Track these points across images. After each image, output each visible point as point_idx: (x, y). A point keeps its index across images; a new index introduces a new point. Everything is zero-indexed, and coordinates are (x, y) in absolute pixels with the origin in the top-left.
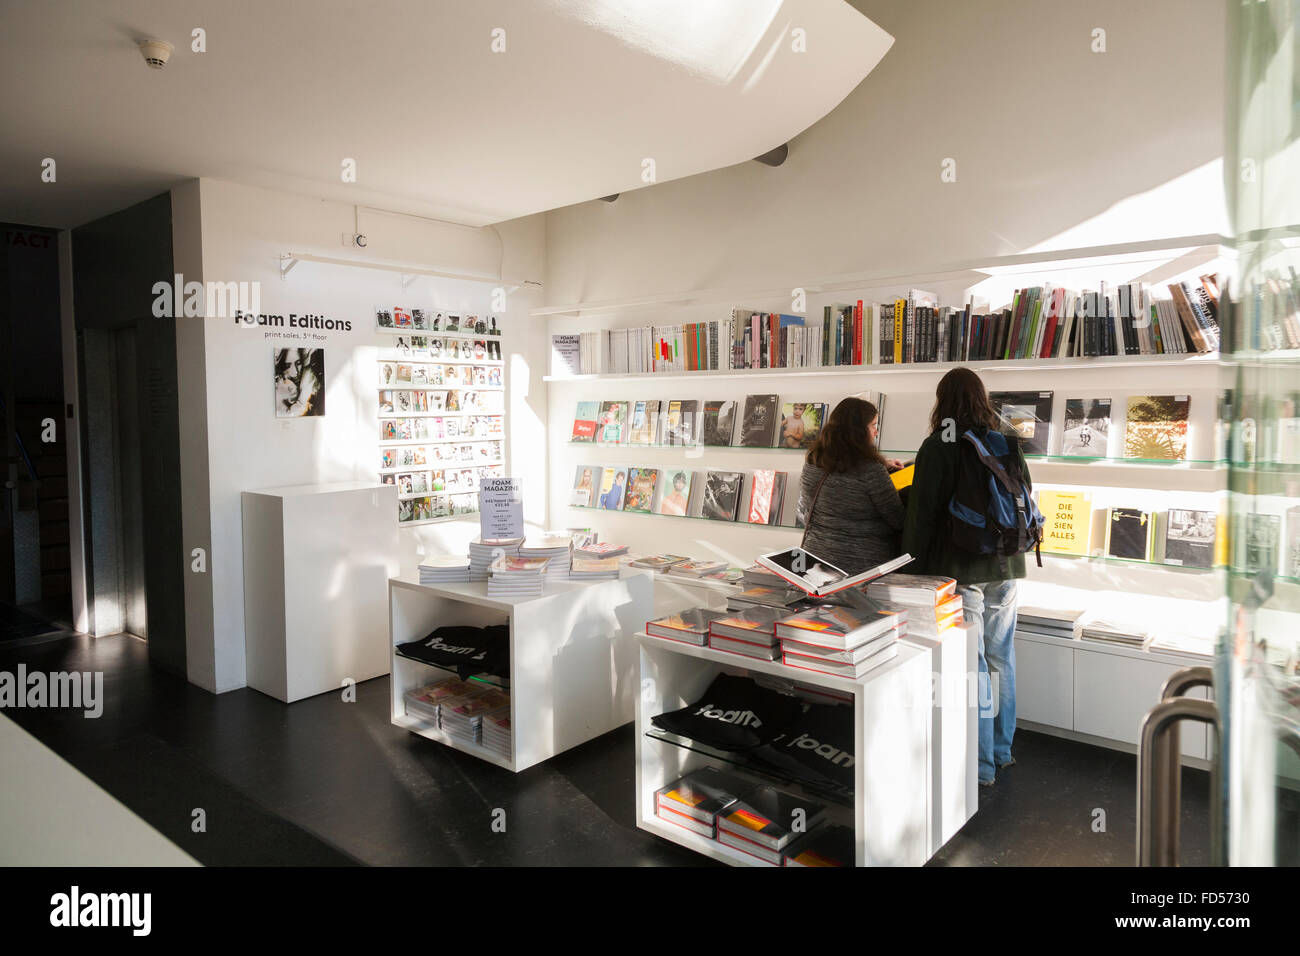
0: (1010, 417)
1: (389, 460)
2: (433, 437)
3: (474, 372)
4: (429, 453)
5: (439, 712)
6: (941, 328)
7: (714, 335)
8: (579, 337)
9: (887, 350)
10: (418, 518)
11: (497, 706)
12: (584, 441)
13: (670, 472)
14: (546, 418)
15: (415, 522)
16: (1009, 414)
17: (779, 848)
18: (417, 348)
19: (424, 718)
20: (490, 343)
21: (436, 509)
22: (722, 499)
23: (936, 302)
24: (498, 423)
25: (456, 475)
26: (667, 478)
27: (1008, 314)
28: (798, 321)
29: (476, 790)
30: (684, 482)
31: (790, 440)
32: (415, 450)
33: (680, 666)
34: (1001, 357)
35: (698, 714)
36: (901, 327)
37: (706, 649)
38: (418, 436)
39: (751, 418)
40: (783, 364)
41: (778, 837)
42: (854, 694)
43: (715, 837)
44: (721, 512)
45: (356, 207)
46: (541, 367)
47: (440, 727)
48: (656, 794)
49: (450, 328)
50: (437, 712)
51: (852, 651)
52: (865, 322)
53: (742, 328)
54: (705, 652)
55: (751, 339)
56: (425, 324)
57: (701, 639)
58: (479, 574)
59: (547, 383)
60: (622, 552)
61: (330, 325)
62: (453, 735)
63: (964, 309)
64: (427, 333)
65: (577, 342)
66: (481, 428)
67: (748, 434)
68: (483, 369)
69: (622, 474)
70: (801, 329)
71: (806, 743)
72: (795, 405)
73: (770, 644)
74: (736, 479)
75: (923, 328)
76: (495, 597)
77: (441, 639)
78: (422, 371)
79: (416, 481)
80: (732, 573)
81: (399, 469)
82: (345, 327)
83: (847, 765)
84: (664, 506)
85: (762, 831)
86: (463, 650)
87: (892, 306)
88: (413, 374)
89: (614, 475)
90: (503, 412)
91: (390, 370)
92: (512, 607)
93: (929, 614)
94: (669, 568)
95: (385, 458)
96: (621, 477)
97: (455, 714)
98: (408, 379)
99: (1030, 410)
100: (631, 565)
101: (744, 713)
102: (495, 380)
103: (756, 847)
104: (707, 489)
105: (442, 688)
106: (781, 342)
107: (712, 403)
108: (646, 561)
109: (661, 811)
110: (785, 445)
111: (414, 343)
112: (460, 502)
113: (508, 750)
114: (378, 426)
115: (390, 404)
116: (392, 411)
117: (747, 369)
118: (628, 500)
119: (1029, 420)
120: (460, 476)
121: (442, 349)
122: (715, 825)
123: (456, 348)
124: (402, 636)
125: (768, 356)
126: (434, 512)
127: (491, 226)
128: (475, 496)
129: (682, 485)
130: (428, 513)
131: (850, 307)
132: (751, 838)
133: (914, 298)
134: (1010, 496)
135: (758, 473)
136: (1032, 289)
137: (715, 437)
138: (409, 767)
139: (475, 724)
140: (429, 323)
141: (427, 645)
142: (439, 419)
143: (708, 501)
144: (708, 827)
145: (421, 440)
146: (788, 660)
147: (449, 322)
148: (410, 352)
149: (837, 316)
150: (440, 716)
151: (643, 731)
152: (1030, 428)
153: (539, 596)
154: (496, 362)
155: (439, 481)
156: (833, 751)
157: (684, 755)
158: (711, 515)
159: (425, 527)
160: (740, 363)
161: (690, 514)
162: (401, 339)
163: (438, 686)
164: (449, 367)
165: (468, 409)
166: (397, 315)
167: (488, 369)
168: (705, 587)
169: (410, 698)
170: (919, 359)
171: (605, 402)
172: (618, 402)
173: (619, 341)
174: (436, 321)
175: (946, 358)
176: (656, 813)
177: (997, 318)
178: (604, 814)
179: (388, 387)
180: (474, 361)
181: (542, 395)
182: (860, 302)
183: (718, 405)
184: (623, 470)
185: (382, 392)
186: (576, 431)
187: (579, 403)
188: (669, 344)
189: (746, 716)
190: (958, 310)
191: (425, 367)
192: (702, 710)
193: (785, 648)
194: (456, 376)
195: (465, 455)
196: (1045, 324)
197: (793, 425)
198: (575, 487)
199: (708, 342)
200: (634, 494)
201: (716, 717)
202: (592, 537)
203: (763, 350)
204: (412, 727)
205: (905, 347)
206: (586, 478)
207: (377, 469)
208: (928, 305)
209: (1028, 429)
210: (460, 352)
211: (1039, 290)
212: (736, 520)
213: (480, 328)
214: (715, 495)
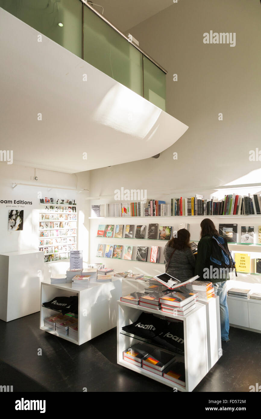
0: (225, 231)
1: (42, 243)
2: (55, 236)
3: (68, 216)
4: (54, 241)
5: (55, 325)
6: (205, 205)
7: (139, 206)
8: (99, 206)
9: (189, 211)
10: (50, 261)
11: (73, 323)
12: (101, 236)
13: (126, 246)
14: (89, 229)
15: (49, 262)
16: (225, 230)
17: (161, 371)
18: (51, 209)
19: (50, 327)
20: (73, 207)
21: (55, 258)
22: (142, 255)
23: (203, 197)
24: (75, 231)
25: (62, 247)
26: (125, 248)
27: (223, 202)
28: (164, 202)
29: (67, 351)
30: (131, 250)
31: (162, 237)
32: (49, 240)
33: (130, 311)
34: (222, 214)
35: (136, 326)
36: (193, 205)
37: (139, 306)
38: (51, 235)
39: (150, 230)
40: (160, 215)
41: (161, 366)
42: (183, 321)
43: (142, 367)
44: (142, 259)
45: (35, 169)
46: (88, 215)
47: (55, 330)
48: (123, 353)
49: (61, 203)
50: (54, 325)
51: (182, 307)
52: (183, 203)
53: (148, 204)
54: (138, 307)
55: (150, 208)
56: (54, 202)
57: (137, 303)
58: (69, 281)
59: (90, 220)
60: (112, 271)
61: (26, 203)
62: (59, 333)
63: (211, 200)
64: (55, 205)
65: (99, 207)
66: (69, 233)
67: (150, 235)
68: (71, 215)
69: (112, 247)
70: (164, 205)
71: (170, 336)
72: (163, 227)
73: (158, 305)
74: (146, 249)
75: (200, 205)
76: (74, 288)
77: (56, 301)
78: (53, 216)
79: (49, 249)
80: (145, 278)
81: (44, 246)
82: (30, 203)
83: (182, 343)
84: (125, 257)
85: (156, 365)
86: (64, 305)
87: (191, 199)
88: (50, 217)
89: (109, 247)
90: (76, 228)
91: (43, 216)
92: (79, 292)
93: (204, 294)
94: (126, 276)
95: (40, 243)
96: (111, 248)
97: (60, 326)
98: (48, 218)
99: (231, 229)
100: (115, 275)
101: (150, 326)
102: (74, 218)
103: (154, 370)
104: (138, 252)
105: (56, 317)
106: (159, 209)
107: (139, 226)
108: (119, 274)
109: (125, 358)
110: (160, 239)
111: (50, 208)
112: (62, 256)
113: (77, 338)
114: (39, 233)
115: (43, 226)
116: (43, 228)
117: (149, 216)
118: (114, 255)
119: (231, 232)
120: (63, 247)
121: (59, 210)
122: (142, 363)
123: (63, 209)
124: (45, 300)
125: (155, 213)
126: (55, 259)
127: (74, 174)
128: (67, 254)
129: (130, 250)
130: (53, 260)
131: (179, 199)
132: (153, 367)
133: (197, 197)
134: (227, 255)
135: (153, 247)
136: (230, 195)
137: (139, 236)
138: (45, 344)
139: (67, 329)
140: (55, 202)
141: (52, 303)
142: (57, 231)
143: (138, 255)
144: (140, 364)
145: (52, 237)
146: (163, 310)
147: (61, 202)
148: (49, 210)
149: (175, 201)
150: (56, 326)
151: (119, 332)
152: (232, 235)
153: (87, 288)
154: (74, 213)
155: (56, 249)
156: (178, 338)
157: (131, 339)
158: (139, 260)
159: (51, 264)
160: (147, 215)
161: (132, 259)
162: (47, 207)
163: (55, 316)
164: (61, 215)
165: (66, 227)
166: (46, 200)
167: (72, 215)
168: (137, 282)
169: (46, 320)
170: (199, 214)
171: (107, 225)
172: (111, 225)
173: (111, 207)
174: (57, 201)
175: (206, 214)
176: (123, 359)
177: (220, 203)
178: (107, 359)
179: (42, 221)
180: (68, 213)
181: (88, 223)
182: (181, 198)
183: (141, 226)
184: (112, 246)
185: (40, 223)
186: (98, 234)
187: (99, 225)
188: (126, 208)
189: (151, 327)
190: (209, 200)
191: (54, 215)
192: (137, 325)
193: (162, 306)
194: (63, 217)
195: (65, 241)
196: (234, 205)
197: (163, 233)
198: (98, 251)
199: (138, 208)
200: (115, 253)
201: (141, 327)
202: (102, 266)
203: (154, 211)
204: (47, 330)
205: (195, 211)
206: (101, 248)
207: (37, 246)
208: (201, 199)
209: (230, 235)
210: (64, 210)
211: (232, 195)
212: (146, 261)
213: (70, 203)
214: (140, 254)
